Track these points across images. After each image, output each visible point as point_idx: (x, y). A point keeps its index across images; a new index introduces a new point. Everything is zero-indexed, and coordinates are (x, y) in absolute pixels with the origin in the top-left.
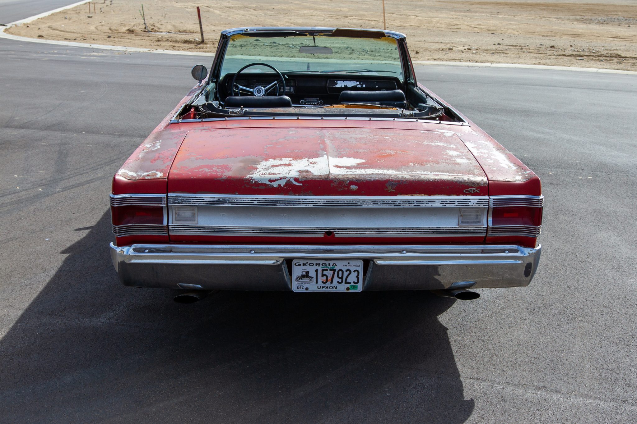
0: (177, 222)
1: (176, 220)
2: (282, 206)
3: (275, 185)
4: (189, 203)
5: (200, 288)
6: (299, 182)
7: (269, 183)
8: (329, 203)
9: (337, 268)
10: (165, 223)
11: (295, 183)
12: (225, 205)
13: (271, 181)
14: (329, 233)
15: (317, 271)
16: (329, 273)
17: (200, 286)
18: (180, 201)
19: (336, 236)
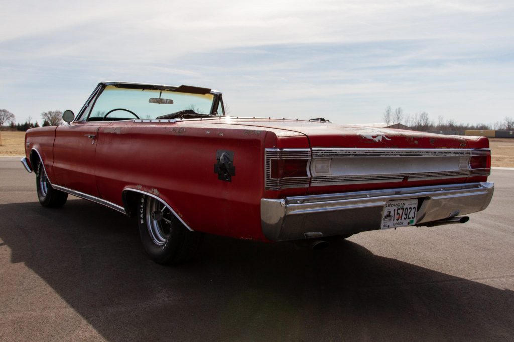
0: (317, 174)
1: (316, 172)
2: (383, 156)
3: (376, 140)
4: (327, 156)
5: (321, 235)
6: (389, 138)
7: (372, 138)
8: (408, 154)
9: (405, 207)
10: (309, 175)
11: (387, 139)
12: (351, 157)
13: (374, 137)
14: (406, 178)
15: (395, 210)
16: (400, 212)
17: (321, 233)
18: (320, 154)
19: (409, 180)
